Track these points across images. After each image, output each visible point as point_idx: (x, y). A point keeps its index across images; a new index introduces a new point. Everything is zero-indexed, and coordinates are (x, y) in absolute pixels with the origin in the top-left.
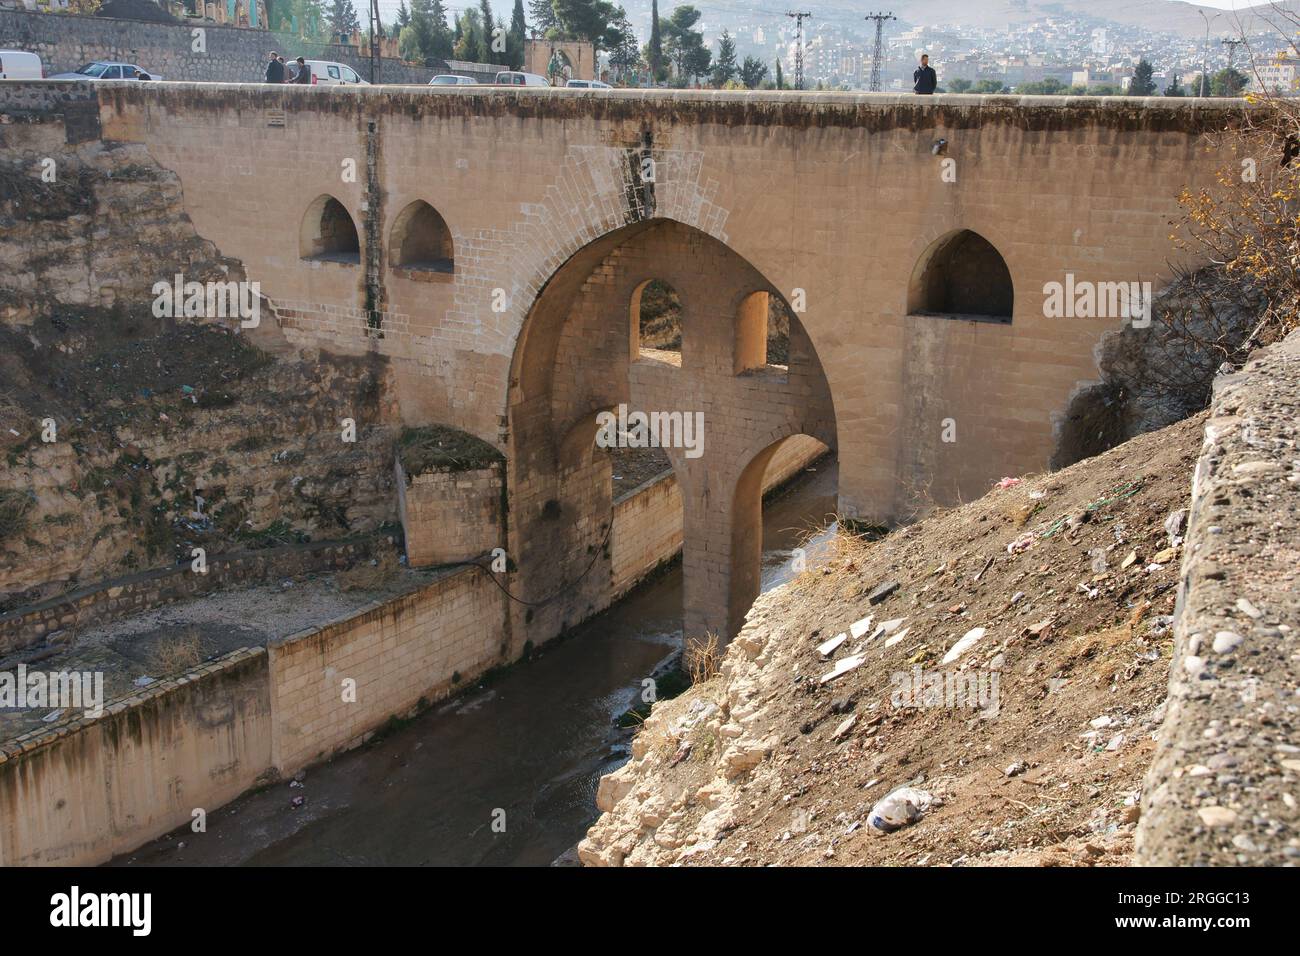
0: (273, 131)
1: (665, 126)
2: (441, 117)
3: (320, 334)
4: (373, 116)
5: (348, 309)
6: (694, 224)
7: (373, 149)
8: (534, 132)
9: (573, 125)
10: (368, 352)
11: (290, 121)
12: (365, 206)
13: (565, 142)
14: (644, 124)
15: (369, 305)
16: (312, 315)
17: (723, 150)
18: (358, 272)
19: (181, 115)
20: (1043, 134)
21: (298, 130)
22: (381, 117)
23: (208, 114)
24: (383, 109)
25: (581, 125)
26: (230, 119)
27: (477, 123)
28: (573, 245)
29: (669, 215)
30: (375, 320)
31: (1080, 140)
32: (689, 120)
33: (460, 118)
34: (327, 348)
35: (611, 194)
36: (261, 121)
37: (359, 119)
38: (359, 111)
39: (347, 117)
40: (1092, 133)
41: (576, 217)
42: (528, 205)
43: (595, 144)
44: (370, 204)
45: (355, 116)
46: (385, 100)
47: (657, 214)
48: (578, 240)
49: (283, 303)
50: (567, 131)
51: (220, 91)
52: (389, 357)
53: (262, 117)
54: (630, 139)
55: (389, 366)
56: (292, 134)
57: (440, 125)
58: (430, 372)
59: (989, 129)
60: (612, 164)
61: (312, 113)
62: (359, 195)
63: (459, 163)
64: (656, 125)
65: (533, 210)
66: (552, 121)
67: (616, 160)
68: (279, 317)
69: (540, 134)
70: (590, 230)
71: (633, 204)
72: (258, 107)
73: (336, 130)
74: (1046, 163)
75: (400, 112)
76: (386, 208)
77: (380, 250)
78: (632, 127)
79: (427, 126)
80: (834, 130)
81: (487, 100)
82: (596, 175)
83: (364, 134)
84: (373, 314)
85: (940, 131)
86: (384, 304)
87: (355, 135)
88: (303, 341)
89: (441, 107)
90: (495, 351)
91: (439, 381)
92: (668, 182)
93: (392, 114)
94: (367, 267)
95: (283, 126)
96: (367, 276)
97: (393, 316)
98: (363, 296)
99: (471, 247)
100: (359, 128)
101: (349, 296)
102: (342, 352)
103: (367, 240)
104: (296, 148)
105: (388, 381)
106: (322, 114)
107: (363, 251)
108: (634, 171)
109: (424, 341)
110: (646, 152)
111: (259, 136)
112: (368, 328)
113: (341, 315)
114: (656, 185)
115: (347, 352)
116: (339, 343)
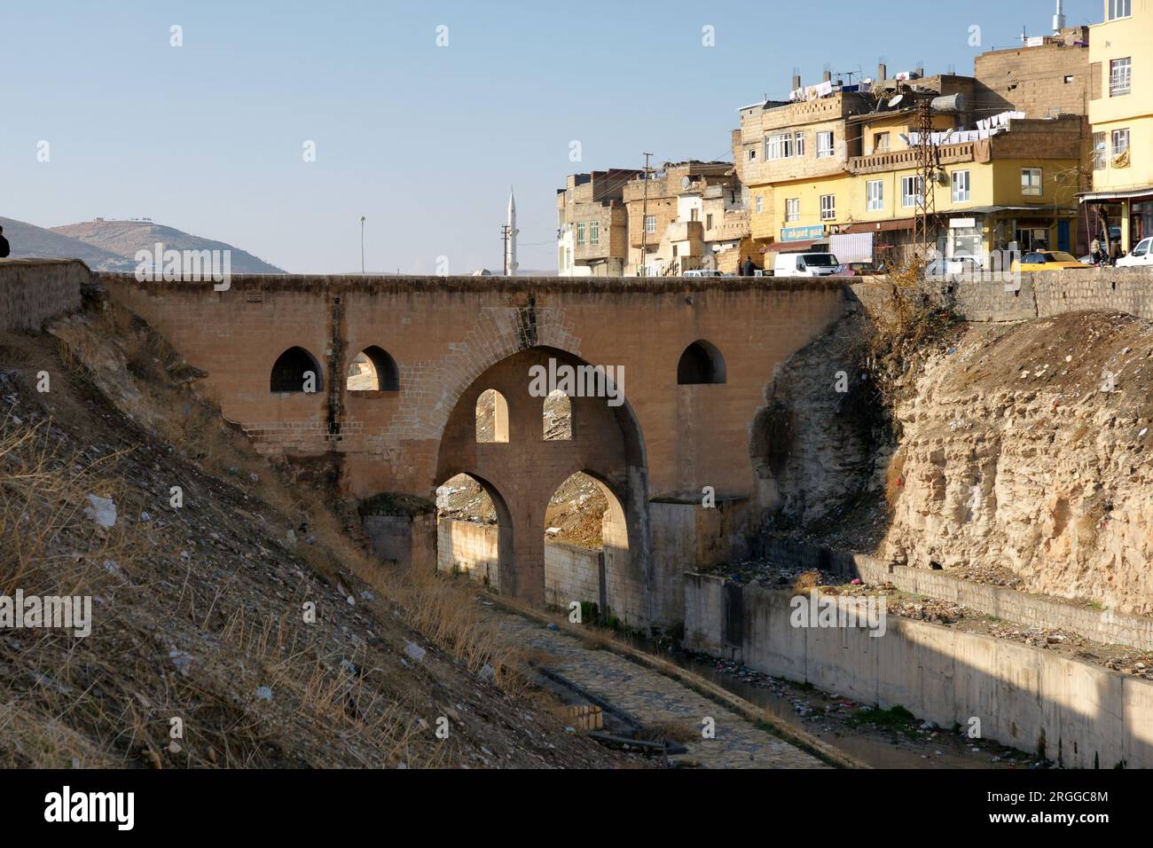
0: (250, 306)
1: (542, 295)
2: (391, 293)
3: (285, 445)
4: (339, 293)
5: (312, 423)
6: (561, 347)
7: (338, 314)
8: (458, 300)
9: (485, 296)
10: (328, 451)
11: (267, 298)
12: (329, 352)
13: (480, 306)
14: (530, 294)
15: (330, 419)
16: (279, 432)
17: (577, 307)
18: (321, 397)
19: (164, 296)
20: (733, 293)
21: (274, 304)
22: (345, 294)
23: (190, 294)
24: (347, 289)
25: (490, 296)
27: (418, 296)
28: (485, 366)
29: (546, 344)
30: (334, 428)
31: (748, 295)
32: (557, 292)
33: (405, 293)
34: (292, 453)
35: (510, 334)
36: (241, 298)
37: (328, 295)
38: (327, 291)
40: (753, 292)
41: (487, 349)
42: (454, 344)
43: (499, 306)
44: (334, 351)
45: (324, 294)
46: (349, 283)
47: (538, 344)
48: (488, 362)
49: (253, 426)
50: (481, 300)
52: (345, 453)
54: (521, 303)
55: (345, 459)
56: (269, 307)
57: (390, 299)
58: (377, 458)
59: (709, 291)
60: (510, 317)
61: (287, 293)
62: (324, 344)
63: (404, 321)
64: (537, 295)
65: (457, 346)
66: (471, 294)
67: (512, 315)
68: (250, 436)
69: (463, 302)
70: (496, 356)
71: (524, 339)
72: (239, 289)
73: (308, 302)
74: (735, 306)
75: (360, 291)
76: (346, 352)
77: (341, 381)
78: (523, 296)
79: (380, 299)
80: (637, 294)
81: (426, 282)
82: (500, 323)
83: (331, 305)
84: (333, 425)
85: (687, 293)
86: (342, 417)
87: (323, 306)
88: (271, 451)
89: (392, 287)
90: (430, 437)
91: (385, 464)
92: (545, 325)
93: (353, 292)
94: (330, 393)
95: (260, 302)
96: (329, 399)
97: (350, 424)
98: (325, 413)
99: (412, 373)
100: (327, 300)
101: (313, 414)
102: (305, 455)
103: (330, 374)
104: (272, 316)
105: (345, 469)
106: (296, 293)
107: (327, 382)
108: (524, 320)
109: (374, 438)
110: (531, 310)
111: (239, 309)
112: (328, 434)
113: (306, 429)
114: (538, 327)
115: (309, 454)
116: (302, 449)
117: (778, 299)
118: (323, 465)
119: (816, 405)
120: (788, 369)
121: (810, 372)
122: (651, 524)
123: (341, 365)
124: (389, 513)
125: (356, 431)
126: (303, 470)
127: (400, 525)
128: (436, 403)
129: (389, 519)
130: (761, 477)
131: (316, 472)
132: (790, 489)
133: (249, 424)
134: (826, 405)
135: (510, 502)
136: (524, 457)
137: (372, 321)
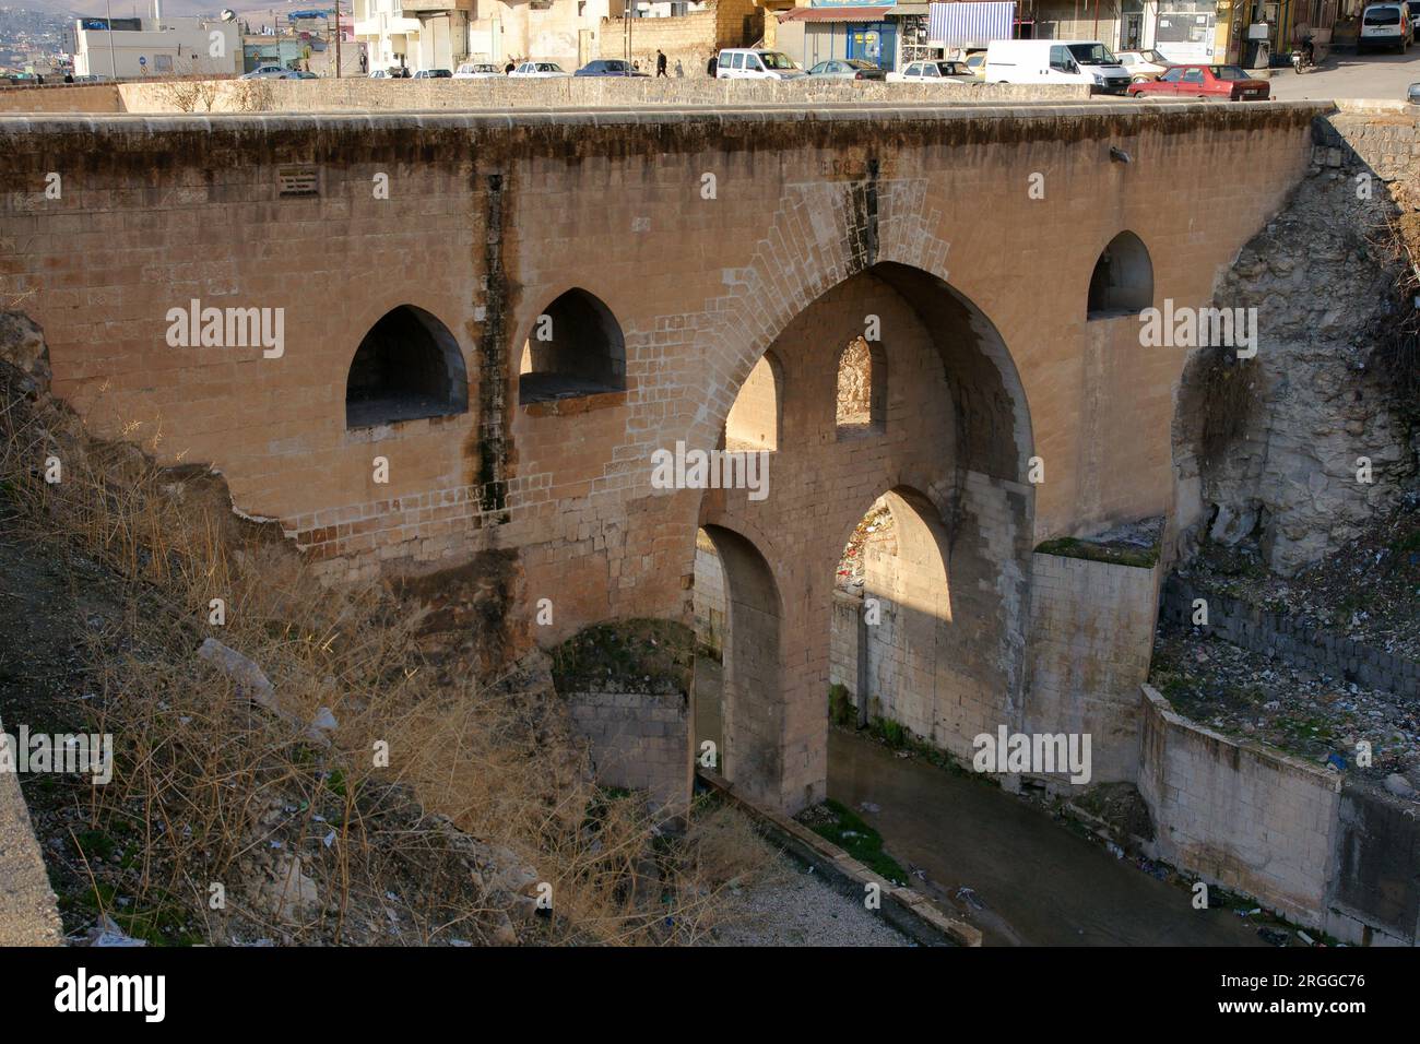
0: (290, 206)
1: (891, 151)
2: (610, 158)
3: (387, 553)
4: (499, 163)
5: (443, 492)
6: (916, 263)
7: (498, 216)
8: (742, 170)
9: (792, 157)
10: (480, 553)
11: (330, 183)
12: (480, 314)
13: (781, 181)
14: (870, 150)
15: (484, 475)
16: (370, 524)
17: (946, 174)
18: (464, 426)
21: (350, 199)
22: (513, 165)
23: (126, 183)
24: (517, 151)
25: (800, 157)
26: (188, 191)
27: (665, 163)
28: (786, 315)
29: (893, 258)
30: (491, 493)
32: (915, 143)
33: (640, 158)
34: (402, 571)
35: (832, 241)
36: (264, 187)
37: (474, 170)
38: (474, 158)
39: (450, 169)
41: (791, 277)
42: (733, 271)
43: (816, 180)
44: (490, 309)
45: (465, 165)
46: (521, 137)
47: (880, 259)
48: (793, 306)
49: (309, 521)
50: (784, 166)
51: (158, 134)
52: (517, 549)
53: (264, 182)
54: (854, 170)
55: (517, 564)
56: (336, 206)
57: (610, 172)
58: (582, 550)
60: (834, 203)
61: (379, 167)
62: (468, 295)
63: (637, 224)
64: (882, 150)
65: (738, 277)
66: (766, 153)
67: (838, 197)
68: (303, 548)
69: (751, 172)
70: (808, 291)
71: (855, 250)
72: (258, 161)
73: (428, 191)
75: (545, 154)
77: (506, 382)
78: (857, 155)
79: (588, 173)
80: (1039, 144)
81: (680, 129)
82: (816, 219)
83: (481, 194)
84: (490, 489)
86: (511, 467)
87: (464, 196)
88: (354, 575)
89: (612, 143)
91: (597, 559)
92: (892, 218)
93: (532, 158)
94: (482, 414)
95: (315, 193)
96: (481, 428)
97: (525, 482)
98: (472, 464)
99: (653, 344)
100: (473, 185)
101: (447, 469)
102: (429, 571)
103: (482, 368)
104: (345, 231)
105: (517, 588)
106: (401, 166)
107: (475, 388)
108: (857, 210)
109: (578, 504)
110: (871, 185)
111: (260, 218)
112: (481, 513)
113: (431, 507)
114: (881, 223)
115: (437, 568)
116: (424, 557)
117: (1231, 147)
118: (474, 589)
119: (1295, 347)
120: (1234, 277)
121: (1277, 285)
122: (1035, 592)
123: (506, 341)
124: (630, 686)
125: (540, 496)
126: (429, 609)
127: (656, 714)
128: (695, 408)
129: (630, 701)
130: (1181, 476)
131: (459, 610)
132: (1229, 496)
133: (300, 518)
134: (1327, 351)
135: (779, 570)
136: (804, 477)
137: (570, 229)
